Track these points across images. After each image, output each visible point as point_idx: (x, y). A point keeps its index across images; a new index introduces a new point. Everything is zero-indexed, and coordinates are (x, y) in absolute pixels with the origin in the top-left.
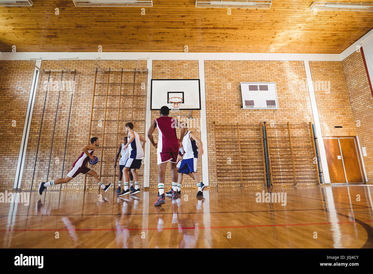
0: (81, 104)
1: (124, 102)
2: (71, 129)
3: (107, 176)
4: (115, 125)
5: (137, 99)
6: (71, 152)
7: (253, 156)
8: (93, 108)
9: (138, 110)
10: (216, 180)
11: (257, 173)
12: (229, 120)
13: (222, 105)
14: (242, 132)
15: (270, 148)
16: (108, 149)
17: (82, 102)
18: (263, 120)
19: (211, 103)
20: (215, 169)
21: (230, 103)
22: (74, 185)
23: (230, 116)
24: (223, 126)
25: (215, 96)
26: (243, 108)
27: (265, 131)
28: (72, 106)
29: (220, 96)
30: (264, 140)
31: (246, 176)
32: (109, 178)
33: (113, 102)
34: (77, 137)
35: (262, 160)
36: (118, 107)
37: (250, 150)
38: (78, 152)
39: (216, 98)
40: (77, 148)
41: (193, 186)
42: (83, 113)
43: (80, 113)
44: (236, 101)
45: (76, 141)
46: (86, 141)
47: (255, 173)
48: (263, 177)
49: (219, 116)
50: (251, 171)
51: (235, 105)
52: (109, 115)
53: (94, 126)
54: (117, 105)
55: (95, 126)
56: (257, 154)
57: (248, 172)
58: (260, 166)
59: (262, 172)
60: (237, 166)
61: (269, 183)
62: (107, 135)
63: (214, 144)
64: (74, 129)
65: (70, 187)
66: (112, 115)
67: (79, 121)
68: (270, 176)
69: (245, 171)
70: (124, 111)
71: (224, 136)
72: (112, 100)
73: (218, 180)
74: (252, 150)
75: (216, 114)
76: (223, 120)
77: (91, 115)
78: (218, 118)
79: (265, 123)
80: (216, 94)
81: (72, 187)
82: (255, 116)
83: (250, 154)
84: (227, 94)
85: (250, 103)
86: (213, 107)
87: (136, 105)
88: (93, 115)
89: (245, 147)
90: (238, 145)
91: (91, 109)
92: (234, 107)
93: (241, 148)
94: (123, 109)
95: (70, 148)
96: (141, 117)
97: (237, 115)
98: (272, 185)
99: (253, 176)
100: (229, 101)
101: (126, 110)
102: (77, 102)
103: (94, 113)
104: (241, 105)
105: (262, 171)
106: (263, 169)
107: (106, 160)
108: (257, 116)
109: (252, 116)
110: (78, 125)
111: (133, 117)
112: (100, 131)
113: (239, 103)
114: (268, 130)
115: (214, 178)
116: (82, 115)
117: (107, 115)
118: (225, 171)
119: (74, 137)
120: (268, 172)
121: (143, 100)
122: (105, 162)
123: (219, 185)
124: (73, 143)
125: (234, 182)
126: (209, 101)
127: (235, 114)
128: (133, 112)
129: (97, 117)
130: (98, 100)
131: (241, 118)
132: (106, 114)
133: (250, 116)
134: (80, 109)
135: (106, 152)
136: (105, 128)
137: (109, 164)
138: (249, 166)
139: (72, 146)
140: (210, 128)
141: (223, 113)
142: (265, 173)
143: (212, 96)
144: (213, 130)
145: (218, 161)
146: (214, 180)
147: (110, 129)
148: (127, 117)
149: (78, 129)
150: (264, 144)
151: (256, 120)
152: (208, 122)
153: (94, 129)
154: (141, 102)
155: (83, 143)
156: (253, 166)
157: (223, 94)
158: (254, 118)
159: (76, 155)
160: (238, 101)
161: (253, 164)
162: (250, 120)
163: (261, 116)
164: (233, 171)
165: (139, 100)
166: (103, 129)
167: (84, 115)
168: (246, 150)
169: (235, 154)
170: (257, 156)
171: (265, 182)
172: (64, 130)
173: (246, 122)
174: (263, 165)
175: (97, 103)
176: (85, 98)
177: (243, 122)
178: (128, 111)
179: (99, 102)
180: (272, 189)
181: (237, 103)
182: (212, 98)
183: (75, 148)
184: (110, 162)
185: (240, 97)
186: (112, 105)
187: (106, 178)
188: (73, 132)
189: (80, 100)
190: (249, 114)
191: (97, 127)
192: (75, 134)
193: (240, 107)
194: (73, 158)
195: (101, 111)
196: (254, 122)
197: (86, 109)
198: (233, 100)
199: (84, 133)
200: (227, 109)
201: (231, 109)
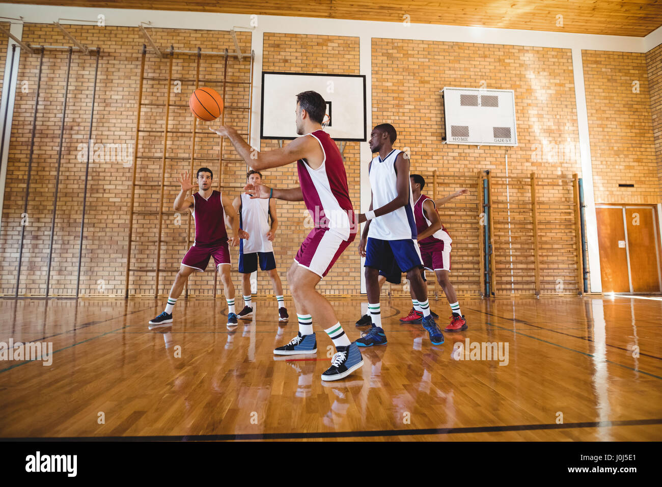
0: (114, 121)
2: (94, 174)
3: (172, 271)
4: (185, 167)
5: (231, 116)
6: (95, 221)
7: (462, 238)
8: (138, 131)
11: (467, 271)
12: (417, 165)
14: (441, 189)
15: (495, 223)
16: (172, 218)
17: (114, 117)
18: (484, 167)
23: (420, 157)
25: (392, 114)
26: (448, 141)
27: (487, 188)
28: (94, 124)
29: (400, 114)
30: (484, 207)
33: (180, 118)
34: (107, 191)
35: (476, 246)
36: (192, 131)
37: (455, 225)
38: (111, 221)
39: (393, 118)
40: (108, 213)
42: (118, 142)
43: (111, 141)
44: (433, 127)
45: (105, 199)
46: (127, 200)
47: (463, 271)
51: (430, 134)
52: (173, 147)
53: (141, 168)
54: (188, 127)
55: (144, 168)
56: (468, 233)
58: (473, 256)
59: (476, 269)
61: (488, 290)
62: (170, 188)
64: (101, 174)
66: (179, 147)
68: (491, 278)
70: (204, 140)
72: (178, 115)
74: (460, 225)
77: (134, 146)
79: (488, 173)
80: (394, 110)
82: (468, 158)
83: (456, 234)
84: (417, 111)
85: (461, 132)
88: (140, 146)
91: (135, 134)
92: (428, 138)
94: (201, 135)
95: (92, 212)
97: (433, 155)
98: (493, 294)
99: (457, 276)
100: (418, 126)
101: (208, 137)
102: (106, 117)
103: (141, 142)
104: (443, 135)
105: (476, 266)
106: (478, 263)
107: (168, 239)
108: (473, 159)
109: (462, 158)
110: (109, 166)
111: (223, 152)
112: (154, 179)
113: (438, 131)
114: (493, 186)
117: (168, 146)
119: (101, 191)
120: (487, 269)
121: (244, 118)
122: (166, 242)
124: (100, 204)
127: (430, 154)
128: (222, 142)
129: (147, 150)
130: (150, 114)
131: (441, 162)
132: (166, 145)
133: (458, 158)
134: (112, 133)
135: (168, 222)
136: (164, 173)
137: (175, 248)
139: (98, 208)
142: (482, 271)
143: (385, 113)
147: (176, 175)
148: (211, 152)
149: (109, 174)
151: (469, 166)
153: (142, 175)
154: (240, 122)
155: (121, 204)
157: (408, 111)
158: (467, 162)
159: (106, 227)
160: (436, 127)
161: (459, 253)
162: (458, 166)
163: (479, 159)
165: (235, 116)
166: (161, 175)
170: (469, 238)
171: (480, 287)
172: (80, 175)
173: (450, 170)
174: (479, 256)
175: (147, 121)
176: (122, 109)
177: (445, 170)
178: (212, 140)
179: (152, 118)
180: (493, 301)
181: (435, 131)
182: (386, 117)
183: (104, 213)
184: (177, 244)
185: (441, 118)
186: (179, 127)
187: (170, 274)
188: (99, 180)
189: (111, 113)
190: (457, 154)
191: (148, 171)
192: (103, 185)
193: (440, 138)
194: (100, 234)
195: (157, 139)
196: (466, 170)
197: (124, 133)
198: (428, 125)
199: (121, 183)
200: (414, 143)
201: (423, 142)
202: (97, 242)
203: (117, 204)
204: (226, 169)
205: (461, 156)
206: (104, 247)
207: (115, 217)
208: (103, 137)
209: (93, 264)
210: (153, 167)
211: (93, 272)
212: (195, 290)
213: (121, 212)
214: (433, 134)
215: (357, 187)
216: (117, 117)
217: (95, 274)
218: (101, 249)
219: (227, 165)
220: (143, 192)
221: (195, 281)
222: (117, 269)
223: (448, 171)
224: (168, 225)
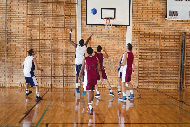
0: (15, 9)
1: (55, 8)
2: (8, 34)
4: (48, 31)
5: (68, 6)
6: (10, 54)
7: (171, 63)
9: (69, 17)
10: (137, 82)
11: (173, 78)
12: (152, 29)
13: (147, 14)
14: (163, 40)
15: (186, 56)
16: (43, 53)
17: (15, 7)
18: (184, 30)
19: (137, 12)
20: (137, 73)
21: (155, 12)
22: (16, 83)
23: (154, 25)
24: (147, 35)
25: (142, 5)
26: (167, 18)
27: (184, 41)
28: (7, 11)
29: (146, 5)
30: (182, 49)
31: (162, 80)
32: (46, 77)
33: (45, 8)
34: (15, 41)
35: (178, 66)
36: (51, 14)
37: (168, 57)
39: (142, 7)
40: (16, 51)
41: (117, 86)
42: (18, 19)
43: (15, 18)
44: (161, 11)
45: (14, 45)
46: (24, 45)
47: (171, 78)
48: (177, 81)
49: (144, 25)
50: (168, 75)
51: (159, 14)
52: (43, 21)
54: (49, 12)
55: (30, 31)
56: (174, 61)
57: (165, 77)
58: (176, 71)
60: (156, 71)
61: (181, 86)
62: (42, 40)
63: (137, 51)
64: (11, 34)
65: (13, 85)
66: (45, 21)
67: (15, 26)
68: (183, 80)
69: (162, 75)
70: (56, 18)
71: (147, 44)
72: (44, 6)
73: (139, 82)
74: (171, 57)
75: (141, 23)
76: (147, 29)
77: (26, 21)
78: (143, 27)
79: (185, 33)
80: (143, 3)
81: (15, 85)
82: (177, 26)
83: (169, 61)
84: (154, 3)
85: (174, 14)
86: (139, 16)
87: (67, 12)
88: (28, 21)
89: (165, 54)
90: (159, 53)
91: (26, 15)
92: (158, 16)
93: (161, 56)
94: (55, 16)
95: (9, 51)
96: (72, 24)
97: (160, 25)
98: (184, 88)
99: (168, 80)
100: (154, 11)
101: (58, 17)
102: (11, 7)
103: (28, 19)
104: (166, 15)
105: (177, 75)
106: (178, 74)
107: (42, 63)
108: (179, 26)
109: (174, 26)
110: (15, 30)
111: (65, 24)
112: (35, 36)
113: (164, 13)
114: (187, 39)
115: (135, 80)
116: (17, 21)
117: (40, 21)
118: (145, 75)
119: (12, 41)
120: (182, 77)
121: (74, 7)
122: (42, 64)
123: (139, 86)
124: (12, 47)
125: (152, 84)
126: (136, 10)
127: (159, 24)
128: (64, 19)
129: (31, 23)
130: (31, 6)
131: (164, 28)
133: (172, 26)
134: (15, 15)
135: (42, 55)
137: (45, 66)
138: (166, 71)
139: (11, 49)
140: (135, 36)
141: (148, 22)
142: (179, 78)
143: (139, 5)
144: (138, 38)
145: (140, 66)
146: (135, 82)
147: (44, 34)
148: (59, 23)
149: (15, 34)
150: (182, 53)
151: (177, 30)
152: (133, 31)
153: (30, 34)
154: (72, 9)
155: (21, 47)
156: (170, 71)
157: (149, 3)
158: (176, 28)
159: (15, 57)
160: (162, 11)
161: (170, 70)
162: (172, 30)
163: (182, 26)
164: (152, 75)
165: (70, 7)
166: (38, 34)
167: (19, 21)
168: (165, 57)
169: (155, 61)
170: (174, 63)
171: (178, 85)
172: (2, 34)
173: (168, 31)
174: (178, 71)
175: (30, 9)
176: (19, 3)
177: (165, 31)
178: (60, 18)
179: (32, 7)
180: (183, 91)
181: (162, 13)
182: (139, 6)
183: (14, 51)
184: (46, 65)
185: (165, 6)
186: (45, 12)
187: (43, 77)
188: (11, 36)
189: (14, 5)
190: (171, 24)
191: (32, 32)
192: (13, 39)
193: (164, 16)
194: (13, 60)
195: (35, 17)
196: (175, 31)
197: (20, 15)
198: (159, 10)
199: (20, 37)
200: (151, 19)
201: (156, 18)
202: (12, 64)
203: (19, 47)
204: (66, 31)
205: (173, 25)
206: (15, 66)
207: (19, 53)
208: (11, 16)
209: (11, 73)
210: (34, 30)
211: (11, 77)
212: (54, 84)
213: (21, 51)
214: (161, 15)
215: (125, 40)
216: (17, 7)
217: (12, 77)
218: (14, 66)
219: (66, 30)
220: (30, 42)
221: (54, 81)
222: (21, 76)
223: (167, 32)
224: (42, 56)
